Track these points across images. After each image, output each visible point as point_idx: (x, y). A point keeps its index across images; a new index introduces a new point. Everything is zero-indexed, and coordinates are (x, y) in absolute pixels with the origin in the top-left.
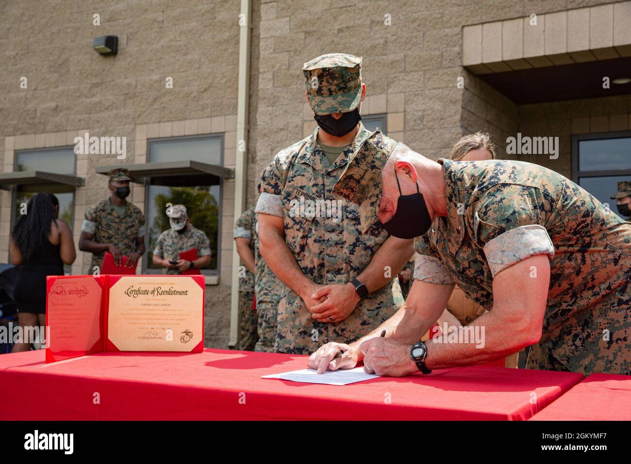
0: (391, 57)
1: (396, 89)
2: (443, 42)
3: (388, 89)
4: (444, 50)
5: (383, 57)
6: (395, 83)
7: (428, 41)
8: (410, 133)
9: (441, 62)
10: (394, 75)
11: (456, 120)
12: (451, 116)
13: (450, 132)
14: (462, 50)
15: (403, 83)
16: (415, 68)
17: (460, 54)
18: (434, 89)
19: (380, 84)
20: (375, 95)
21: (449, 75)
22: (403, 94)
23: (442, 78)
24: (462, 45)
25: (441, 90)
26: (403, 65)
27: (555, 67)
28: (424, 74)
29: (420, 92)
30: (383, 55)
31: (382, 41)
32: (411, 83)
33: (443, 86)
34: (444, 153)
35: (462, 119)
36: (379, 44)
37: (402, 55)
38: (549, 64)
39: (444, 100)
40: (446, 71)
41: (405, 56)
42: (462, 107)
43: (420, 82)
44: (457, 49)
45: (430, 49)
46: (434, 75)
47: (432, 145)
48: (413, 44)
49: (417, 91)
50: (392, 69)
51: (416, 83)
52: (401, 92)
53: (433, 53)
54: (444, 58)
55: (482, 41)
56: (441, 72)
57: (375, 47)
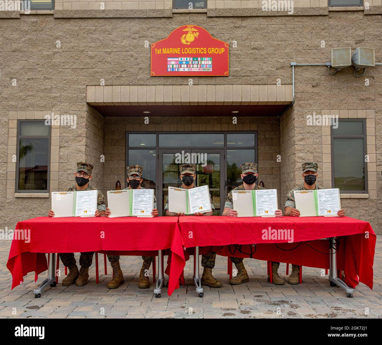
0: (54, 95)
1: (56, 109)
2: (78, 91)
3: (52, 109)
4: (78, 94)
5: (50, 94)
6: (56, 106)
7: (71, 90)
8: (62, 129)
9: (77, 100)
10: (55, 103)
11: (83, 125)
12: (81, 123)
13: (81, 130)
14: (86, 95)
15: (60, 107)
16: (65, 101)
17: (85, 97)
18: (74, 111)
19: (48, 106)
20: (46, 110)
21: (80, 105)
22: (60, 112)
23: (77, 106)
24: (86, 94)
25: (77, 112)
26: (59, 99)
27: (123, 106)
28: (69, 104)
29: (67, 111)
30: (50, 93)
31: (49, 87)
32: (63, 107)
33: (78, 110)
34: (78, 139)
35: (86, 125)
36: (48, 88)
37: (59, 94)
38: (121, 105)
39: (78, 116)
40: (79, 103)
41: (60, 95)
42: (86, 120)
43: (67, 107)
44: (84, 95)
45: (72, 93)
46: (74, 105)
47: (72, 135)
48: (64, 90)
49: (66, 111)
50: (54, 100)
51: (65, 107)
52: (58, 111)
53: (73, 95)
54: (78, 98)
55: (95, 93)
56: (77, 104)
57: (46, 89)
